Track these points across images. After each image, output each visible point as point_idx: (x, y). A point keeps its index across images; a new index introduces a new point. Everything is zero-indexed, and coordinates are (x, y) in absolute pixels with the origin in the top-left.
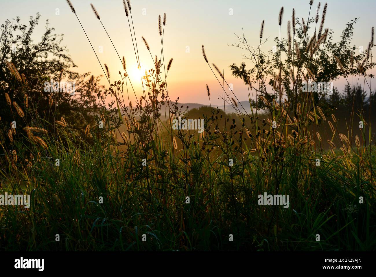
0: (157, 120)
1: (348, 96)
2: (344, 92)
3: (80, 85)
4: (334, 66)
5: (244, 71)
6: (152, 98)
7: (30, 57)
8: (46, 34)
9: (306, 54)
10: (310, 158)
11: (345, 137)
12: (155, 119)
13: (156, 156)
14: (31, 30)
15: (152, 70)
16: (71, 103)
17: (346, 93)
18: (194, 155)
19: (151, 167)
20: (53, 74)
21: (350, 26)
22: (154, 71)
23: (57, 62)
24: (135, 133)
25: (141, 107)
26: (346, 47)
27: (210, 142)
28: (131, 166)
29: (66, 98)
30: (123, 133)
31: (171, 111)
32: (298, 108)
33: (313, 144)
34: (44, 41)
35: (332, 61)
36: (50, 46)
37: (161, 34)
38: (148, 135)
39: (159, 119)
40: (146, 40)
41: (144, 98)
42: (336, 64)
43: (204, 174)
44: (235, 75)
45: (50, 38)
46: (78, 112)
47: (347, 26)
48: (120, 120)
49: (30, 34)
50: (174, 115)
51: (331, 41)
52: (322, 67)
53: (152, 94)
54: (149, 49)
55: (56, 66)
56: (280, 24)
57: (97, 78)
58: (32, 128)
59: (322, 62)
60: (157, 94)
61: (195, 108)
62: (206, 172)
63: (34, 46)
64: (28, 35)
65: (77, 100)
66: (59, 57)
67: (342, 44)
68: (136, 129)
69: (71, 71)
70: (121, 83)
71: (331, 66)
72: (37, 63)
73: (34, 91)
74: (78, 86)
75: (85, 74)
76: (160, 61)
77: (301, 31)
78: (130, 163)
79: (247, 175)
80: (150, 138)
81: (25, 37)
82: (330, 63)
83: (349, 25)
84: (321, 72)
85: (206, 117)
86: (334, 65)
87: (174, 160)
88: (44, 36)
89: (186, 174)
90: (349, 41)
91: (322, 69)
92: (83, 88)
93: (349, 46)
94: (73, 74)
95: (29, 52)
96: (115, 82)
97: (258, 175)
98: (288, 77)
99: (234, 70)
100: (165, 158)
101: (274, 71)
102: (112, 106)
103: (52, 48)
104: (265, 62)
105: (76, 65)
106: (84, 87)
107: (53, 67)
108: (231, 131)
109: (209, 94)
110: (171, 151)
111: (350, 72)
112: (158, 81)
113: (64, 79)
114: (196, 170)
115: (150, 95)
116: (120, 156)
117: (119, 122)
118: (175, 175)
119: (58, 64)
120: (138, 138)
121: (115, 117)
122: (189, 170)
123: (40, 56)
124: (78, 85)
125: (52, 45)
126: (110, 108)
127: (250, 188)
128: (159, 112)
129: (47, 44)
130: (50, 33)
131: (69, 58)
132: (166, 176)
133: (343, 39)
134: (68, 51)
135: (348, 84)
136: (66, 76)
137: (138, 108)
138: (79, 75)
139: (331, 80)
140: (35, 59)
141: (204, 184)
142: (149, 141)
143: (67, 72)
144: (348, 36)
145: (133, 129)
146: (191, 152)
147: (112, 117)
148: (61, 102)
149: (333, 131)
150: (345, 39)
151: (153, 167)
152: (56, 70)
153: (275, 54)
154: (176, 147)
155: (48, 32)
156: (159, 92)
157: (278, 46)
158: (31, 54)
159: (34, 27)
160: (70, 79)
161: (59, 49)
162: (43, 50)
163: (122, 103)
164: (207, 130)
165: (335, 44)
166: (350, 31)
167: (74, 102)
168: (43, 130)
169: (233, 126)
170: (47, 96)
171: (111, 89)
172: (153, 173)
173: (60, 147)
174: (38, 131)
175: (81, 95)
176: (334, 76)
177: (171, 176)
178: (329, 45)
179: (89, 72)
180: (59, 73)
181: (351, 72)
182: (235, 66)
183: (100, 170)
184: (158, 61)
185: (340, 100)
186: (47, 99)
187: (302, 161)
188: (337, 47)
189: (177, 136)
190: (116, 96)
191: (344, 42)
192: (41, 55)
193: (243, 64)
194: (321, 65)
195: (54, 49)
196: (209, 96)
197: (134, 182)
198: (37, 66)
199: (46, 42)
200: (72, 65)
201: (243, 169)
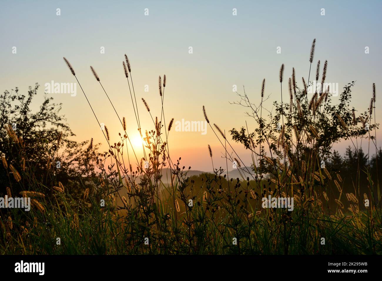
0: (159, 182)
1: (350, 160)
2: (346, 156)
3: (78, 154)
4: (334, 129)
5: (244, 136)
6: (153, 159)
7: (28, 127)
8: (44, 104)
9: (306, 117)
10: (318, 219)
11: (353, 195)
12: (157, 181)
13: (157, 219)
14: (30, 100)
15: (152, 131)
16: (68, 172)
17: (348, 156)
18: (198, 218)
19: (153, 231)
20: (51, 143)
21: (348, 89)
22: (154, 132)
23: (55, 131)
24: (135, 196)
25: (141, 169)
26: (345, 110)
27: (214, 204)
28: (132, 231)
29: (64, 167)
30: (123, 197)
31: (173, 172)
32: (303, 166)
33: (320, 204)
34: (43, 110)
35: (332, 123)
36: (49, 115)
37: (161, 95)
38: (149, 198)
39: (160, 181)
40: (146, 101)
41: (144, 159)
42: (336, 126)
43: (209, 237)
44: (235, 139)
45: (48, 107)
46: (75, 182)
47: (345, 89)
48: (120, 184)
49: (29, 103)
50: (176, 175)
51: (330, 104)
52: (322, 129)
53: (152, 156)
54: (149, 111)
55: (54, 135)
56: (281, 81)
57: (96, 146)
58: (28, 192)
59: (322, 124)
60: (158, 155)
61: (195, 175)
62: (210, 235)
63: (33, 115)
64: (26, 105)
65: (74, 169)
66: (58, 126)
67: (341, 106)
68: (137, 191)
69: (69, 140)
70: (121, 144)
71: (331, 128)
72: (34, 133)
73: (31, 161)
74: (76, 155)
75: (83, 143)
76: (160, 122)
77: (299, 94)
78: (130, 228)
79: (254, 237)
80: (151, 201)
81: (24, 107)
82: (330, 125)
83: (346, 88)
84: (322, 134)
85: (209, 178)
86: (335, 127)
87: (176, 224)
88: (42, 105)
89: (190, 237)
90: (348, 104)
91: (322, 132)
92: (81, 157)
93: (348, 108)
94: (71, 143)
95: (27, 122)
96: (115, 144)
97: (265, 236)
98: (288, 141)
99: (234, 134)
100: (167, 221)
101: (275, 135)
102: (112, 169)
103: (50, 118)
104: (265, 126)
105: (74, 134)
106: (82, 155)
107: (51, 136)
108: (236, 191)
109: (211, 155)
110: (173, 215)
111: (350, 134)
112: (159, 143)
113: (62, 148)
114: (200, 233)
115: (151, 156)
116: (120, 220)
117: (119, 185)
118: (178, 239)
119: (56, 134)
120: (139, 202)
121: (115, 180)
122: (193, 234)
123: (38, 126)
124: (76, 153)
125: (50, 115)
126: (110, 171)
127: (258, 250)
128: (160, 174)
129: (46, 113)
130: (48, 102)
131: (67, 127)
132: (169, 241)
133: (342, 102)
134: (66, 120)
135: (349, 148)
136: (64, 145)
137: (139, 171)
138: (77, 143)
139: (332, 143)
140: (33, 128)
141: (209, 248)
142: (150, 203)
143: (65, 141)
144: (346, 99)
145: (134, 192)
146: (194, 215)
147: (112, 181)
148: (59, 171)
149: (340, 190)
150: (343, 102)
151: (154, 231)
152: (54, 140)
153: (275, 118)
154: (178, 210)
155: (47, 102)
156: (160, 153)
157: (277, 110)
158: (28, 124)
159: (32, 97)
160: (68, 148)
161: (57, 118)
162: (41, 120)
163: (122, 165)
164: (210, 191)
165: (334, 107)
166: (348, 94)
167: (72, 171)
168: (41, 194)
169: (238, 185)
170: (45, 166)
171: (111, 151)
172: (155, 238)
173: (57, 212)
174: (35, 195)
175: (79, 163)
176: (335, 138)
177: (174, 240)
178: (328, 108)
179: (87, 140)
180: (56, 142)
181: (352, 135)
182: (235, 131)
183: (100, 236)
184: (158, 122)
185: (342, 163)
186: (44, 169)
187: (310, 222)
188: (337, 110)
189: (179, 198)
190: (116, 158)
191: (343, 105)
192: (39, 124)
193: (243, 129)
194: (322, 127)
195: (52, 118)
196: (211, 156)
197: (135, 248)
198: (34, 135)
199: (44, 111)
200: (70, 134)
201: (250, 231)
